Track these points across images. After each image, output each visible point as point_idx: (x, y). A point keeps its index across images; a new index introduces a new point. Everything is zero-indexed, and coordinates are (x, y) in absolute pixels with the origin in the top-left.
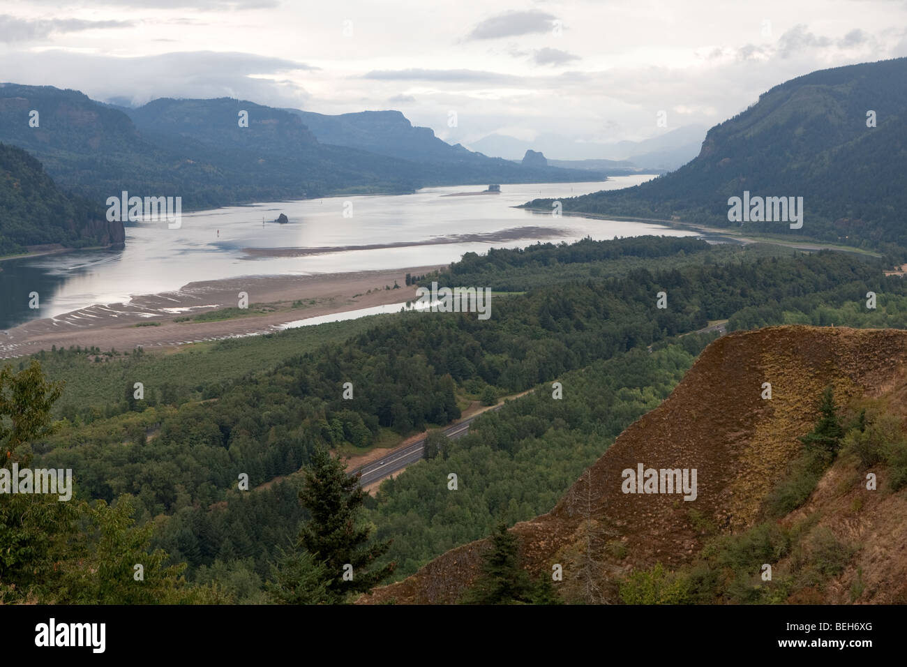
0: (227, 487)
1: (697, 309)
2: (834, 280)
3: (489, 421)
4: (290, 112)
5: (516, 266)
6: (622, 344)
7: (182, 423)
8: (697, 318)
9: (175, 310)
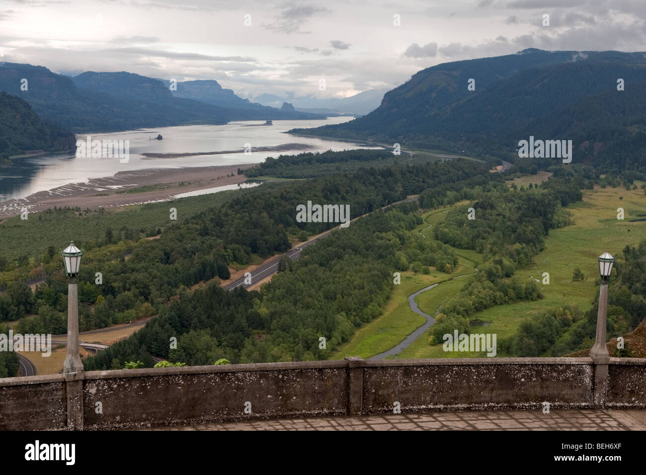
0: (176, 287)
1: (401, 189)
2: (466, 174)
3: (313, 250)
4: (158, 80)
5: (295, 165)
6: (366, 208)
7: (144, 251)
8: (401, 194)
9: (115, 187)
